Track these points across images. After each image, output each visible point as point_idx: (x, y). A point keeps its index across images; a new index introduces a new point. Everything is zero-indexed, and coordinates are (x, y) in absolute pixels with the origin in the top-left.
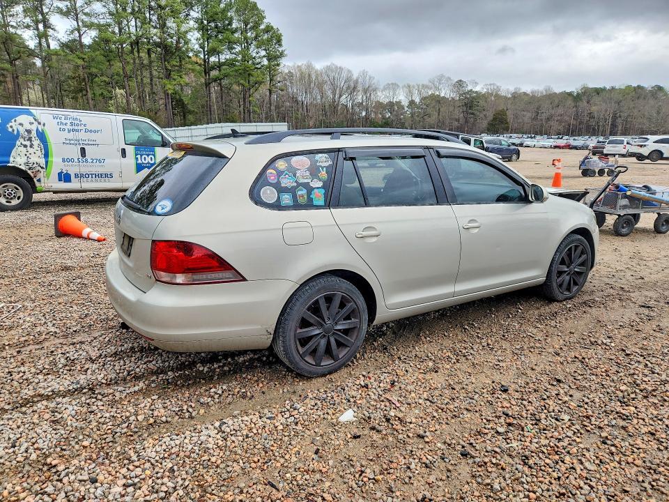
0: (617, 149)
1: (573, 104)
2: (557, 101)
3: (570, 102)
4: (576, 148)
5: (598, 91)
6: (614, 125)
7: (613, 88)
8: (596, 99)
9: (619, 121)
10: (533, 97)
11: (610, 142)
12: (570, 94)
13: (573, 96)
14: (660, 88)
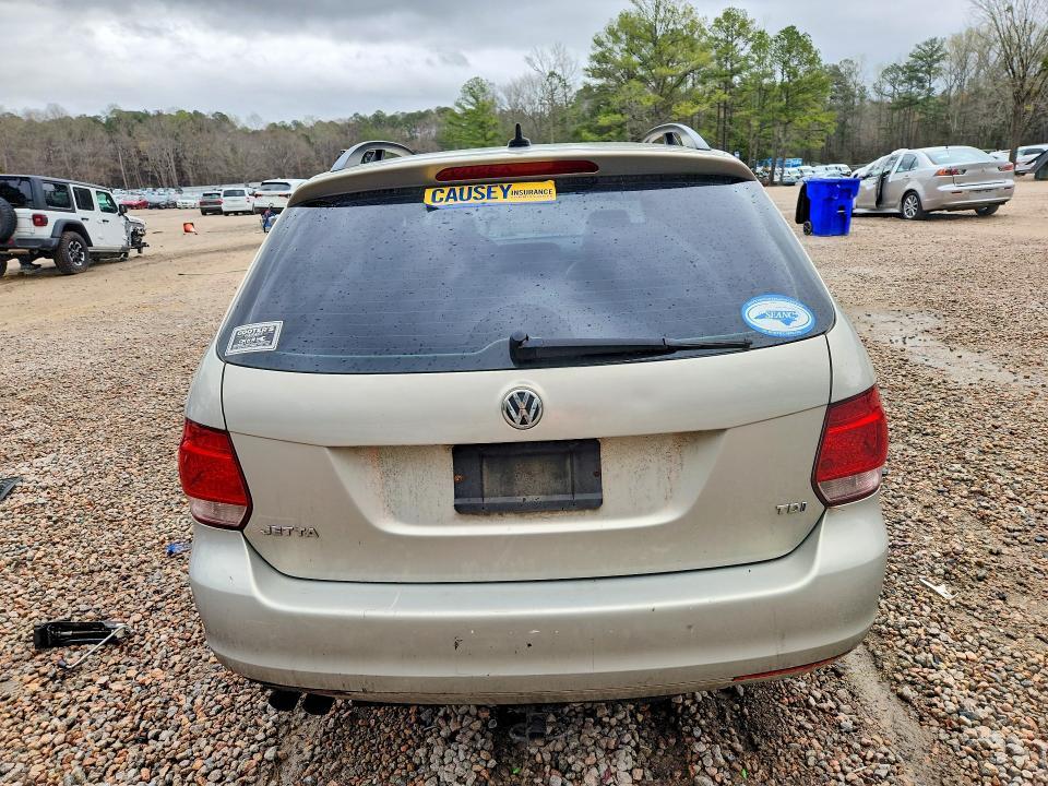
0: (238, 203)
1: (106, 138)
2: (77, 131)
3: (100, 133)
4: (157, 206)
5: (140, 118)
6: (181, 173)
7: (159, 115)
8: (139, 129)
9: (186, 165)
10: (30, 122)
11: (227, 194)
12: (95, 120)
13: (100, 122)
14: (223, 118)
